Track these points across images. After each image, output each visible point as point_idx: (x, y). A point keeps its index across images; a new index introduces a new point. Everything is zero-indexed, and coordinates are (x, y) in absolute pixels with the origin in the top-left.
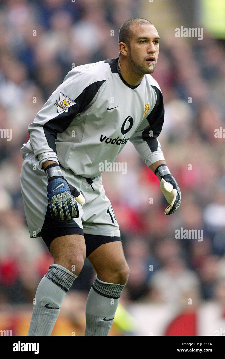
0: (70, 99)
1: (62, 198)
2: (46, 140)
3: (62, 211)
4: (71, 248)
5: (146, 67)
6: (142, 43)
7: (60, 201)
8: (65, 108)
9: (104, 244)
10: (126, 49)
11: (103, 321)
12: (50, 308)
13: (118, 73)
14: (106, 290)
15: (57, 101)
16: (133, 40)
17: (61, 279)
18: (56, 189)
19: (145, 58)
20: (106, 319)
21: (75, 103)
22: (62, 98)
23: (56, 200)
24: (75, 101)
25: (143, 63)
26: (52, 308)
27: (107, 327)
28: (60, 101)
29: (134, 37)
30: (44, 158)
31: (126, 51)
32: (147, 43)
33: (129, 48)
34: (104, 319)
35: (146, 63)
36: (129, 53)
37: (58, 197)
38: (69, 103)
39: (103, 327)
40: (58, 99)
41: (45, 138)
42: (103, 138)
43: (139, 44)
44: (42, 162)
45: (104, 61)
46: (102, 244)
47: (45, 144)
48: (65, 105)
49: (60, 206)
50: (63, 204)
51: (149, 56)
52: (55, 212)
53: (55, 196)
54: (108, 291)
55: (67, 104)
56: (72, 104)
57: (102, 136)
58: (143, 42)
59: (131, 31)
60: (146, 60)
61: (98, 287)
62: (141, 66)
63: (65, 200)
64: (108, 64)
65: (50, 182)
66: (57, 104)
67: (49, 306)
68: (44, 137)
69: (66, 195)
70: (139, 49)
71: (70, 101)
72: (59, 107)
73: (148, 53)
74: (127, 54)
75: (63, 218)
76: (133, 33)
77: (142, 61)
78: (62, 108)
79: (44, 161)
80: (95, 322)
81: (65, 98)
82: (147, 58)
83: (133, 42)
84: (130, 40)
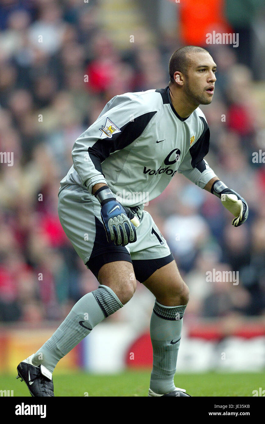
0: (117, 127)
1: (118, 221)
2: (93, 164)
3: (119, 234)
4: (123, 273)
5: (205, 97)
6: (201, 72)
7: (117, 224)
8: (109, 134)
9: (159, 269)
10: (182, 78)
11: (171, 344)
12: (83, 326)
13: (169, 104)
14: (169, 314)
15: (102, 126)
16: (191, 68)
17: (107, 303)
18: (112, 212)
19: (205, 88)
20: (173, 341)
21: (120, 131)
22: (109, 124)
23: (113, 223)
24: (120, 129)
25: (203, 93)
26: (85, 327)
27: (175, 350)
28: (106, 127)
29: (192, 65)
30: (93, 181)
31: (182, 81)
32: (207, 72)
33: (187, 77)
34: (172, 343)
35: (206, 93)
36: (187, 83)
37: (115, 220)
38: (115, 130)
39: (172, 350)
40: (103, 124)
41: (92, 162)
42: (147, 170)
43: (198, 73)
44: (91, 185)
45: (155, 90)
46: (157, 269)
47: (93, 169)
48: (109, 131)
49: (118, 229)
50: (120, 227)
51: (210, 85)
52: (113, 236)
53: (111, 219)
54: (171, 314)
55: (112, 131)
56: (118, 131)
57: (145, 168)
58: (202, 70)
59: (189, 59)
60: (207, 90)
61: (160, 312)
62: (200, 96)
63: (122, 222)
64: (159, 94)
65: (103, 205)
66: (102, 129)
67: (83, 323)
68: (90, 161)
69: (122, 217)
70: (198, 78)
71: (115, 128)
72: (103, 132)
73: (208, 82)
74: (183, 84)
75: (119, 242)
76: (191, 61)
77: (202, 91)
78: (106, 133)
79: (93, 184)
80: (162, 347)
81: (111, 124)
82: (208, 87)
83: (191, 71)
84: (187, 68)
